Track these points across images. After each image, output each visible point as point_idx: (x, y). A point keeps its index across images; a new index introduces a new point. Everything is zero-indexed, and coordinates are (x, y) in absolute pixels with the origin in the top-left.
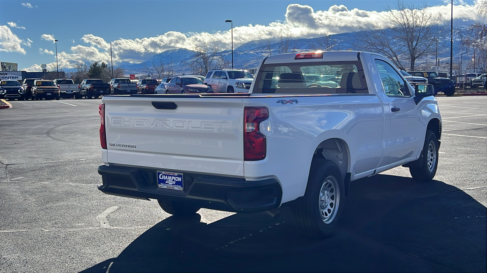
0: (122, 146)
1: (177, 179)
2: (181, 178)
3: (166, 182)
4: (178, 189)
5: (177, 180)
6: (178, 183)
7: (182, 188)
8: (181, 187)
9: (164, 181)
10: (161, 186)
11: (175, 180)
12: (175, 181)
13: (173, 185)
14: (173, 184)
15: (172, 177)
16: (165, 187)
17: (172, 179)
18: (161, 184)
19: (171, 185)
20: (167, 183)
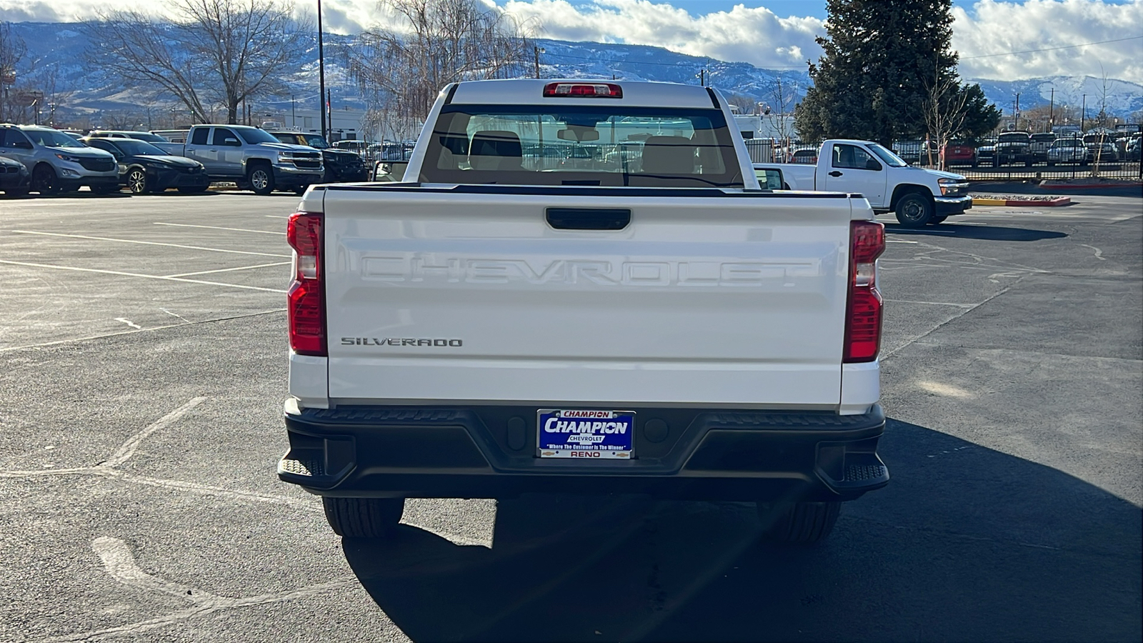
0: (401, 343)
1: (611, 428)
2: (626, 424)
3: (569, 441)
4: (614, 457)
5: (608, 432)
6: (611, 440)
7: (628, 453)
8: (624, 449)
9: (561, 439)
10: (553, 452)
11: (602, 432)
12: (605, 434)
13: (596, 447)
14: (593, 444)
15: (595, 424)
16: (565, 453)
17: (595, 428)
18: (551, 446)
19: (587, 447)
20: (572, 444)
